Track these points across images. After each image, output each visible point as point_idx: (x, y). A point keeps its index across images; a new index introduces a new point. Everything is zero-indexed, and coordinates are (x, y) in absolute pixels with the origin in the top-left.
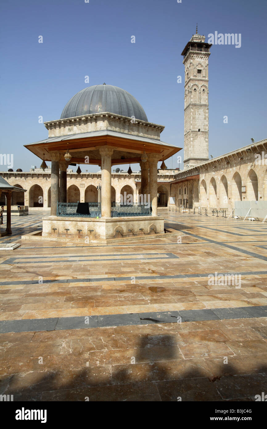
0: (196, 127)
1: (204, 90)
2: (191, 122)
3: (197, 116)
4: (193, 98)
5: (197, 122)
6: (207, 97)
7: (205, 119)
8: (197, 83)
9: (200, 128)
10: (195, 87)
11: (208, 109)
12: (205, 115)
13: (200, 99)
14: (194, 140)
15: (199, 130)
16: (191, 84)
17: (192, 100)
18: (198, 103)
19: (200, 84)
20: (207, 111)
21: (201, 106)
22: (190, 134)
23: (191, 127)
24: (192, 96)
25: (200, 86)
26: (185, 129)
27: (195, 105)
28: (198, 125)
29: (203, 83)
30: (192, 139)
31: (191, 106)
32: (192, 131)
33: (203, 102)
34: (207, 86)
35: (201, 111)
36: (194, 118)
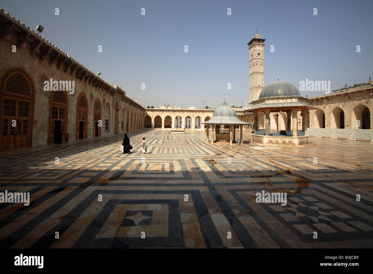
0: (257, 84)
1: (261, 64)
2: (255, 82)
3: (258, 79)
4: (256, 69)
5: (258, 82)
6: (263, 68)
7: (262, 80)
8: (257, 60)
9: (259, 85)
10: (257, 63)
11: (264, 75)
12: (262, 78)
13: (259, 69)
14: (256, 92)
15: (259, 86)
16: (254, 61)
17: (255, 70)
18: (258, 71)
19: (259, 61)
20: (263, 76)
21: (260, 73)
22: (254, 89)
23: (255, 84)
24: (255, 68)
25: (259, 62)
26: (250, 85)
27: (257, 72)
28: (258, 83)
29: (261, 60)
30: (255, 91)
31: (254, 73)
32: (255, 87)
33: (261, 71)
34: (263, 62)
35: (260, 75)
36: (256, 80)
